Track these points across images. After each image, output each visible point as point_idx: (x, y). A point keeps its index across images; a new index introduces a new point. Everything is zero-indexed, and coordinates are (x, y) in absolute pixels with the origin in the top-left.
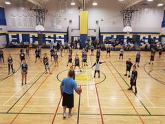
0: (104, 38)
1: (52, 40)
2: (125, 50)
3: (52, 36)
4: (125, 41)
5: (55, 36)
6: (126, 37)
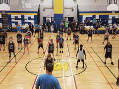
0: (84, 19)
1: (20, 22)
2: (110, 33)
3: (20, 17)
4: (110, 22)
5: (23, 16)
6: (110, 17)
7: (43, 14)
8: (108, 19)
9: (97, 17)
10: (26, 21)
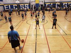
1: (23, 7)
3: (23, 5)
5: (24, 5)
7: (32, 4)
8: (56, 5)
9: (52, 4)
10: (25, 7)
